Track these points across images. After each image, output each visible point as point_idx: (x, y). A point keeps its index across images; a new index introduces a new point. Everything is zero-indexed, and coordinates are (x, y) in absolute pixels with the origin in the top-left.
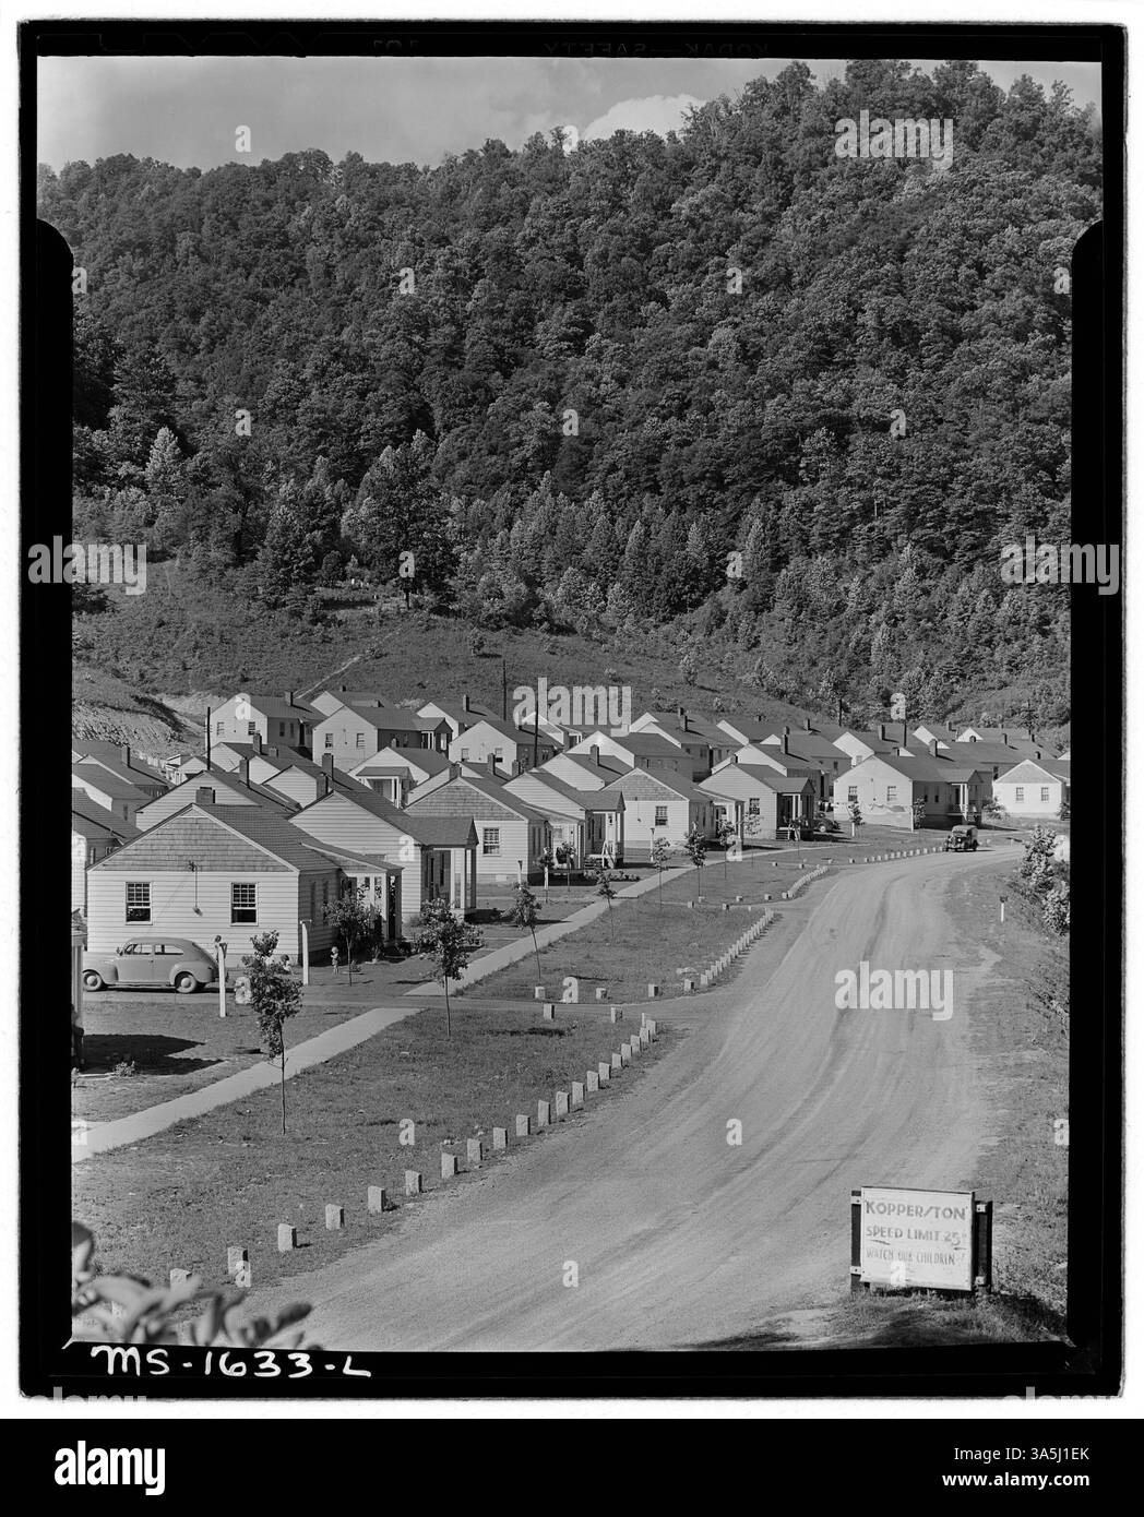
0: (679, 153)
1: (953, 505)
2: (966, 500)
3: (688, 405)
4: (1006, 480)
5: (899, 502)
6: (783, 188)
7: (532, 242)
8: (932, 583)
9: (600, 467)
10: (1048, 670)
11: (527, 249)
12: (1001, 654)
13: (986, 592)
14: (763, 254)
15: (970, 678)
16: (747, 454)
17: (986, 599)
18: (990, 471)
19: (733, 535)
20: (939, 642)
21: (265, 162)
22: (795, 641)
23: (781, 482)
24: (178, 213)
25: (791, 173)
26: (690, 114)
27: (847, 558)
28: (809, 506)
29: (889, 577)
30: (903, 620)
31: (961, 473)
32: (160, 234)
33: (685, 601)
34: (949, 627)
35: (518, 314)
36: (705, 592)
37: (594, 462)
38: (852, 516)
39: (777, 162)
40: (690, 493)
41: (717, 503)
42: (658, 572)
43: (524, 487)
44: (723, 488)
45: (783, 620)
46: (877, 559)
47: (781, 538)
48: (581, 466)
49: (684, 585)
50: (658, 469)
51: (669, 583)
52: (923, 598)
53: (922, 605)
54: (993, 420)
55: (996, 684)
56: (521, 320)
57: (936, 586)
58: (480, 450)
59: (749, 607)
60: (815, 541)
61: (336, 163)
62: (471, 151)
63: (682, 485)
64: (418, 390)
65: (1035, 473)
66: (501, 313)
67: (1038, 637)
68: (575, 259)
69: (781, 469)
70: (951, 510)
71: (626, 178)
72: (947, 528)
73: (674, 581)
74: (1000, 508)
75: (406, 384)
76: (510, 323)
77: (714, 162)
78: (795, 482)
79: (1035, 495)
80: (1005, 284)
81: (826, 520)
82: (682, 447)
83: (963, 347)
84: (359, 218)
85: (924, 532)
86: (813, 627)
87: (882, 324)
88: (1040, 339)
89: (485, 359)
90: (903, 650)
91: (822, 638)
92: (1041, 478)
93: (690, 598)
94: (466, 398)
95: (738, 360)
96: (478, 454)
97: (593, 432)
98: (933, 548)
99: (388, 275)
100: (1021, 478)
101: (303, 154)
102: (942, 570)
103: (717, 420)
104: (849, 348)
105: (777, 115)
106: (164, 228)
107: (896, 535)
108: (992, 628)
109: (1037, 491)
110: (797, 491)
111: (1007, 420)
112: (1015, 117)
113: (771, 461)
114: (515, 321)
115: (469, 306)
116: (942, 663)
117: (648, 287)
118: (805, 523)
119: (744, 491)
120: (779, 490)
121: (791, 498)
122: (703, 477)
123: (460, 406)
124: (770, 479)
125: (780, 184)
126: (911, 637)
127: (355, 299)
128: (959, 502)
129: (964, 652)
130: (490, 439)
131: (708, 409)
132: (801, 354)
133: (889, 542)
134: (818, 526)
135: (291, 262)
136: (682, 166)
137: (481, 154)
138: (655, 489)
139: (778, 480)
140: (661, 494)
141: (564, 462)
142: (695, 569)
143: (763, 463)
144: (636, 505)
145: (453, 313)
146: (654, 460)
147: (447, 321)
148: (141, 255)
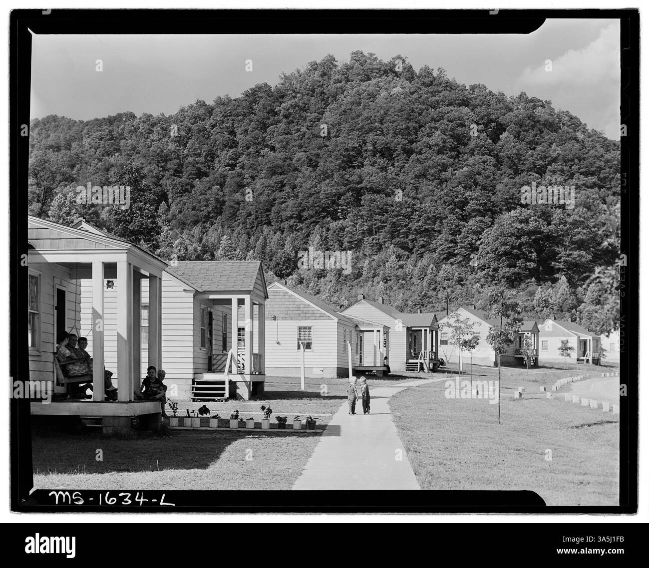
0: (278, 91)
1: (414, 226)
2: (420, 223)
3: (284, 186)
4: (440, 214)
5: (386, 226)
6: (324, 104)
7: (213, 126)
8: (404, 262)
9: (243, 214)
10: (466, 302)
11: (212, 129)
12: (442, 295)
13: (432, 265)
14: (317, 124)
15: (426, 306)
16: (312, 206)
17: (432, 269)
18: (432, 209)
19: (306, 243)
20: (409, 289)
21: (109, 116)
22: (337, 291)
23: (329, 219)
24: (72, 135)
25: (328, 97)
26: (283, 76)
27: (361, 253)
28: (342, 229)
29: (383, 260)
30: (390, 280)
31: (417, 211)
32: (65, 143)
33: (284, 273)
34: (413, 283)
35: (207, 155)
36: (293, 269)
37: (240, 211)
38: (363, 233)
39: (322, 93)
40: (286, 225)
41: (298, 229)
42: (271, 260)
43: (208, 225)
44: (301, 221)
45: (331, 281)
46: (376, 253)
47: (329, 244)
48: (234, 215)
49: (283, 266)
50: (270, 214)
51: (276, 265)
52: (400, 270)
53: (400, 272)
54: (430, 188)
55: (440, 308)
56: (208, 158)
57: (406, 264)
58: (188, 209)
59: (315, 275)
60: (346, 245)
61: (138, 117)
62: (191, 105)
63: (282, 221)
64: (161, 186)
65: (454, 210)
66: (199, 155)
67: (459, 287)
68: (232, 133)
69: (329, 213)
70: (413, 229)
71: (255, 102)
72: (410, 237)
73: (278, 264)
74: (437, 227)
75: (156, 184)
76: (204, 159)
77: (294, 94)
78: (336, 219)
79: (454, 220)
80: (432, 130)
81: (351, 235)
82: (282, 204)
83: (413, 156)
84: (143, 129)
85: (399, 239)
86: (346, 284)
87: (375, 148)
88: (449, 154)
89: (192, 173)
90: (392, 294)
91: (351, 289)
92: (457, 213)
93: (286, 272)
94: (182, 189)
95: (308, 166)
96: (187, 211)
97: (240, 199)
98: (404, 247)
99: (151, 143)
100: (447, 212)
101: (125, 113)
102: (408, 257)
103: (298, 192)
104: (360, 160)
105: (321, 76)
106: (67, 141)
107: (385, 242)
108: (436, 282)
109: (455, 218)
110: (337, 222)
111: (437, 188)
112: (423, 80)
113: (324, 209)
114: (206, 158)
115: (186, 152)
116: (413, 299)
117: (265, 143)
118: (341, 237)
119: (311, 223)
120: (328, 223)
121: (334, 225)
122: (291, 217)
123: (180, 193)
124: (324, 217)
125: (323, 102)
126: (394, 288)
127: (137, 153)
128: (417, 224)
129: (423, 293)
130: (193, 203)
131: (294, 187)
132: (338, 162)
133: (381, 245)
134: (347, 238)
135: (114, 146)
136: (279, 97)
137: (195, 105)
138: (269, 223)
139: (328, 217)
140: (272, 226)
141: (227, 212)
142: (289, 258)
143: (321, 209)
144: (260, 231)
145: (179, 155)
146: (269, 210)
147: (175, 158)
148: (57, 151)
